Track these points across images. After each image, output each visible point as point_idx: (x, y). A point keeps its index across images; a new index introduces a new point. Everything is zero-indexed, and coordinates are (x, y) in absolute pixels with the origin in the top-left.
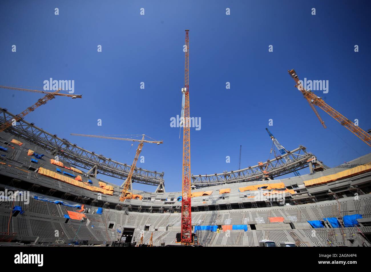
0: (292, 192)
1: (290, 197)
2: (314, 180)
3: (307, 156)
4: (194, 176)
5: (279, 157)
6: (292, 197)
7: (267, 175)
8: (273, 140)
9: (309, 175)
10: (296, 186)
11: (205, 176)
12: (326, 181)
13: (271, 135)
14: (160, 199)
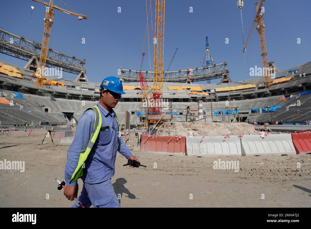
0: (206, 94)
1: (205, 97)
2: (222, 88)
3: (224, 71)
4: (123, 70)
5: (206, 67)
6: (206, 97)
7: (191, 79)
8: (207, 50)
9: (216, 85)
10: (209, 90)
11: (136, 71)
12: (229, 90)
13: (207, 45)
14: (87, 88)
